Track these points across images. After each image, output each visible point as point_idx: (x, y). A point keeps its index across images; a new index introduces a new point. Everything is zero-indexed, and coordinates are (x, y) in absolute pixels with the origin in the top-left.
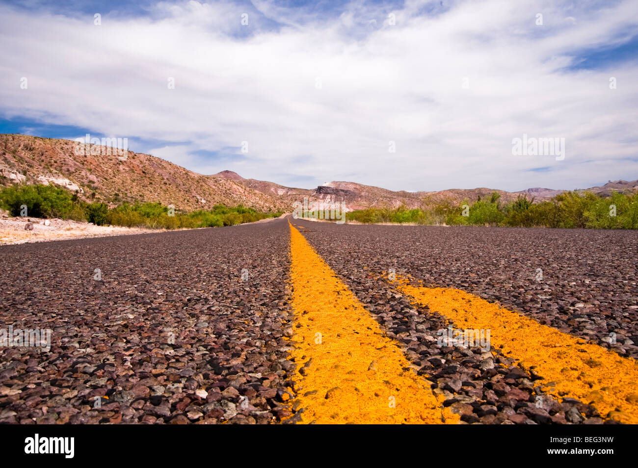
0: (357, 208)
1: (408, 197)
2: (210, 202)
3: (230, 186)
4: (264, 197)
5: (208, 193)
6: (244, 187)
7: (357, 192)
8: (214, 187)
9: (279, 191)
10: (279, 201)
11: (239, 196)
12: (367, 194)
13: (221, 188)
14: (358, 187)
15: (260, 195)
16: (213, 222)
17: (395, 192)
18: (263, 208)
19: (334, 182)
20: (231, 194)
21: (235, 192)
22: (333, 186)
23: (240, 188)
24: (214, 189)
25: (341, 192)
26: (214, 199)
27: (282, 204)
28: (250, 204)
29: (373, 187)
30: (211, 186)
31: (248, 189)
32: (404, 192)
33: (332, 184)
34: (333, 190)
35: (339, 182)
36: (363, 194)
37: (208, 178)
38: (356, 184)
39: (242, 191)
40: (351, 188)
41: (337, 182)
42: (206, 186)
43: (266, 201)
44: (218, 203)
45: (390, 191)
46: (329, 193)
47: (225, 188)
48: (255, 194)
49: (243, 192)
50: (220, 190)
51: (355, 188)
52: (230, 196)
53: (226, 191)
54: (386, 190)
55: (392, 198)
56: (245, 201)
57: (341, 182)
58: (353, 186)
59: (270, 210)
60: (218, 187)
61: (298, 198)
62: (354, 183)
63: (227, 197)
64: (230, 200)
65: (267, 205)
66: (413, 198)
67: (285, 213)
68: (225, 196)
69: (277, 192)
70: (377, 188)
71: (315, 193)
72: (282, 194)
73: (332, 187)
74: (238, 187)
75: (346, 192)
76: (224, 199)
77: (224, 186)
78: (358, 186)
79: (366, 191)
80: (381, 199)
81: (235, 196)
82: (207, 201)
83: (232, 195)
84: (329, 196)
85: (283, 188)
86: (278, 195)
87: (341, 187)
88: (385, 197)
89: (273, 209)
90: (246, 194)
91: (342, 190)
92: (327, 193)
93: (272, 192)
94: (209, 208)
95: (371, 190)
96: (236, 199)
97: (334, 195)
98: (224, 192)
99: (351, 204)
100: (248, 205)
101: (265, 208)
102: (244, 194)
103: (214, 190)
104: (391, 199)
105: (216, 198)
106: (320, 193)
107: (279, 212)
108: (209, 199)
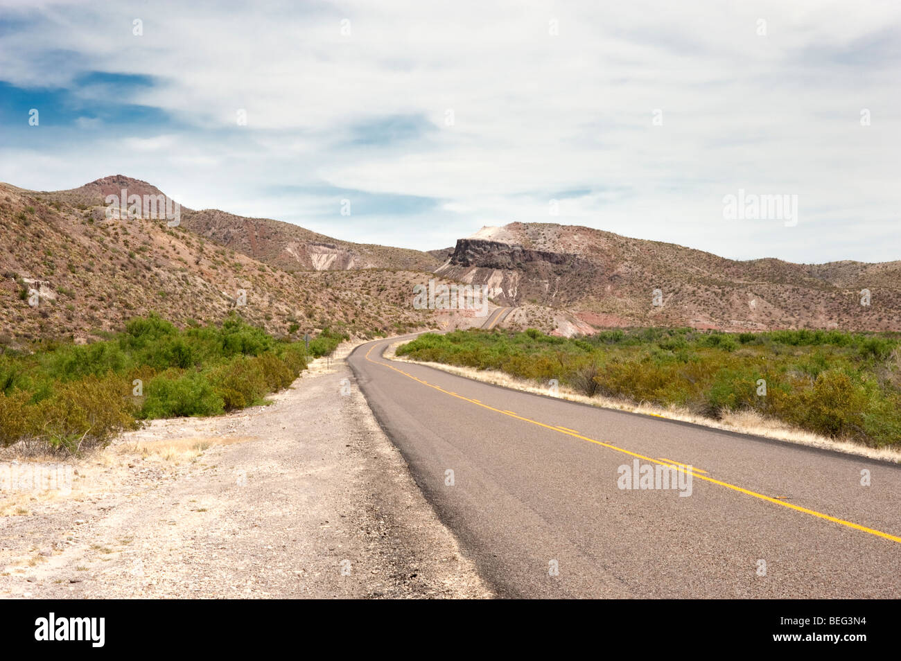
0: (601, 320)
1: (793, 282)
2: (71, 296)
3: (144, 237)
4: (270, 280)
5: (64, 263)
6: (194, 241)
7: (598, 262)
8: (85, 241)
9: (314, 257)
10: (324, 296)
11: (180, 274)
12: (637, 269)
13: (111, 245)
14: (604, 244)
15: (256, 273)
16: (189, 402)
17: (741, 264)
18: (268, 318)
19: (516, 226)
20: (149, 269)
21: (161, 261)
22: (511, 240)
23: (180, 246)
24: (87, 249)
25: (541, 262)
26: (86, 284)
27: (337, 307)
28: (221, 305)
29: (660, 244)
30: (74, 236)
31: (210, 248)
32: (774, 263)
33: (510, 234)
34: (512, 254)
35: (534, 225)
36: (621, 269)
37: (58, 206)
38: (598, 233)
39: (188, 256)
40: (576, 246)
41: (527, 226)
42: (56, 239)
43: (278, 294)
44: (102, 299)
45: (723, 260)
46: (497, 267)
47: (126, 243)
48: (237, 268)
49: (191, 260)
50: (110, 253)
51: (592, 248)
52: (148, 275)
53: (131, 256)
54: (709, 255)
55: (731, 284)
56: (201, 292)
57: (543, 226)
58: (587, 241)
59: (293, 329)
60: (101, 241)
61: (388, 283)
62: (591, 230)
63: (134, 279)
64: (147, 289)
65: (283, 308)
66: (812, 285)
67: (347, 338)
68: (128, 273)
69: (308, 259)
70: (672, 246)
71: (446, 266)
72: (326, 267)
73: (510, 243)
74: (174, 242)
75: (558, 260)
76: (124, 284)
77: (122, 238)
78: (603, 240)
79: (635, 260)
80: (690, 288)
81: (164, 275)
82: (60, 292)
83: (155, 270)
84: (497, 277)
85: (329, 243)
86: (315, 271)
87: (542, 245)
88: (704, 281)
89: (306, 323)
90: (205, 268)
91: (546, 256)
92: (490, 266)
93: (291, 257)
94: (70, 319)
95: (653, 257)
96: (169, 288)
97: (515, 274)
98: (124, 259)
99: (579, 306)
100: (214, 309)
101: (275, 319)
102: (195, 268)
103: (85, 252)
104: (724, 290)
105: (95, 284)
106: (467, 265)
107: (326, 334)
108: (68, 287)
